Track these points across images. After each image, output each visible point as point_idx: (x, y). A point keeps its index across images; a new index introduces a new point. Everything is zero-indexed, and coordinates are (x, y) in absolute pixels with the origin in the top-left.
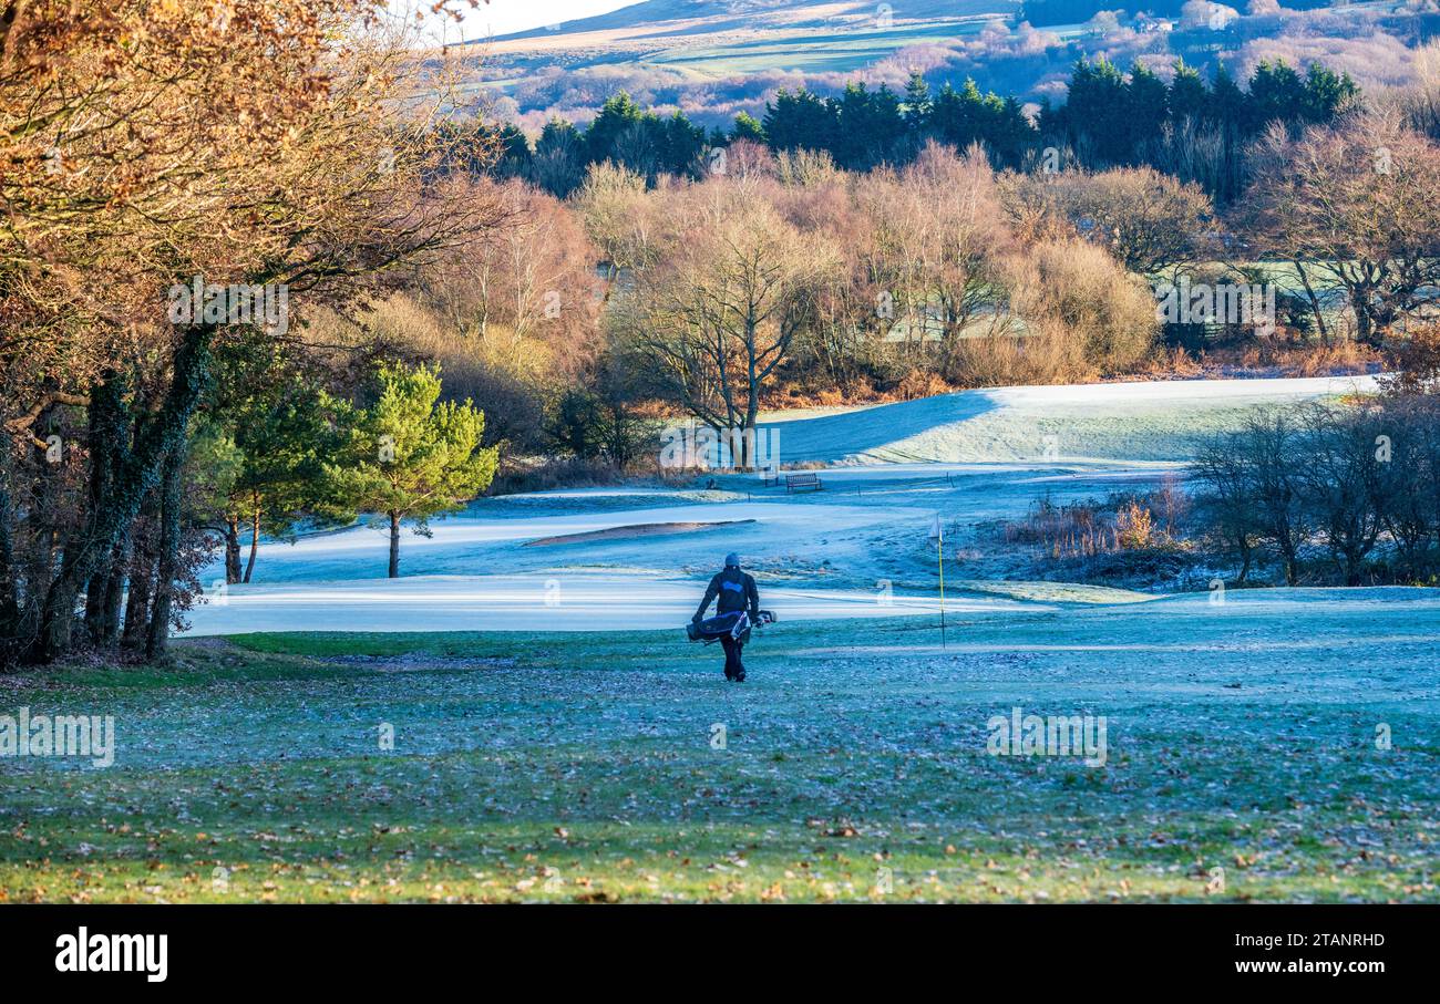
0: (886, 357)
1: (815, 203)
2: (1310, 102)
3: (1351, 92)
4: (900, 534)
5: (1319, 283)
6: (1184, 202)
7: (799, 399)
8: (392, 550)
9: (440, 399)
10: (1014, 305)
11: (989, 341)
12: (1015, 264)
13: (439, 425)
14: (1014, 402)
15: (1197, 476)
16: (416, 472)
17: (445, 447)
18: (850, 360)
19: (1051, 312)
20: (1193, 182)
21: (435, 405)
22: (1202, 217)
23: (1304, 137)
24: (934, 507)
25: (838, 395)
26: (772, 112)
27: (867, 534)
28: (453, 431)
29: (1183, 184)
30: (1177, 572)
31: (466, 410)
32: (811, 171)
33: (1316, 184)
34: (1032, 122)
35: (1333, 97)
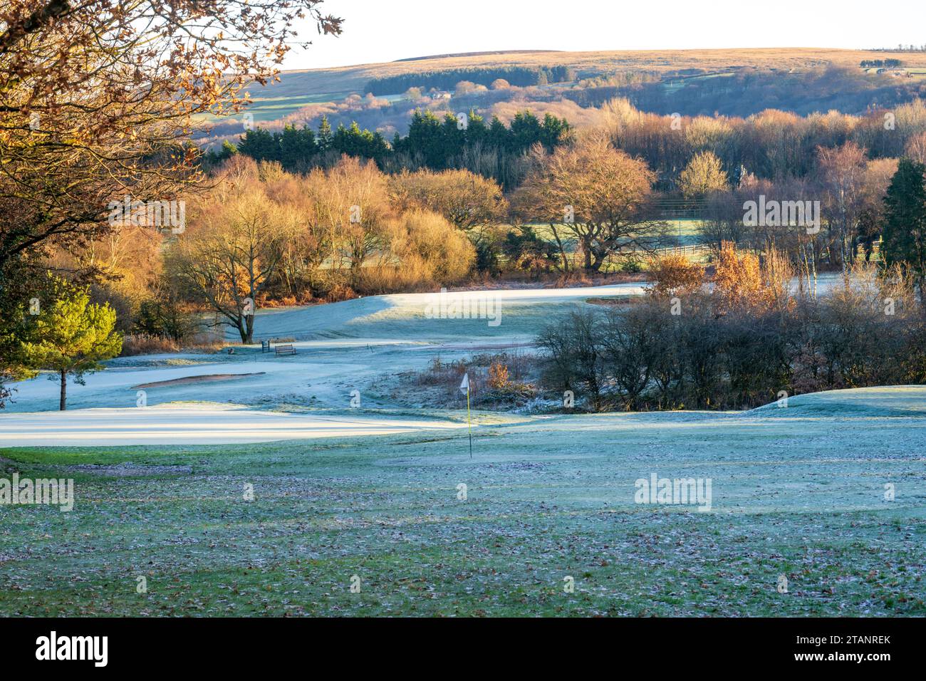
0: (321, 278)
1: (279, 190)
2: (545, 135)
3: (568, 129)
4: (354, 380)
5: (563, 235)
6: (486, 190)
7: (271, 302)
8: (62, 393)
9: (90, 303)
10: (393, 248)
11: (379, 268)
12: (393, 225)
13: (89, 318)
14: (399, 303)
15: (541, 345)
16: (77, 346)
17: (94, 331)
18: (299, 280)
19: (414, 251)
20: (491, 178)
21: (87, 306)
22: (496, 198)
23: (555, 152)
24: (365, 364)
25: (294, 300)
26: (242, 140)
27: (333, 380)
28: (98, 322)
29: (485, 179)
30: (526, 402)
31: (105, 309)
32: (270, 173)
33: (562, 179)
34: (389, 146)
35: (557, 133)
